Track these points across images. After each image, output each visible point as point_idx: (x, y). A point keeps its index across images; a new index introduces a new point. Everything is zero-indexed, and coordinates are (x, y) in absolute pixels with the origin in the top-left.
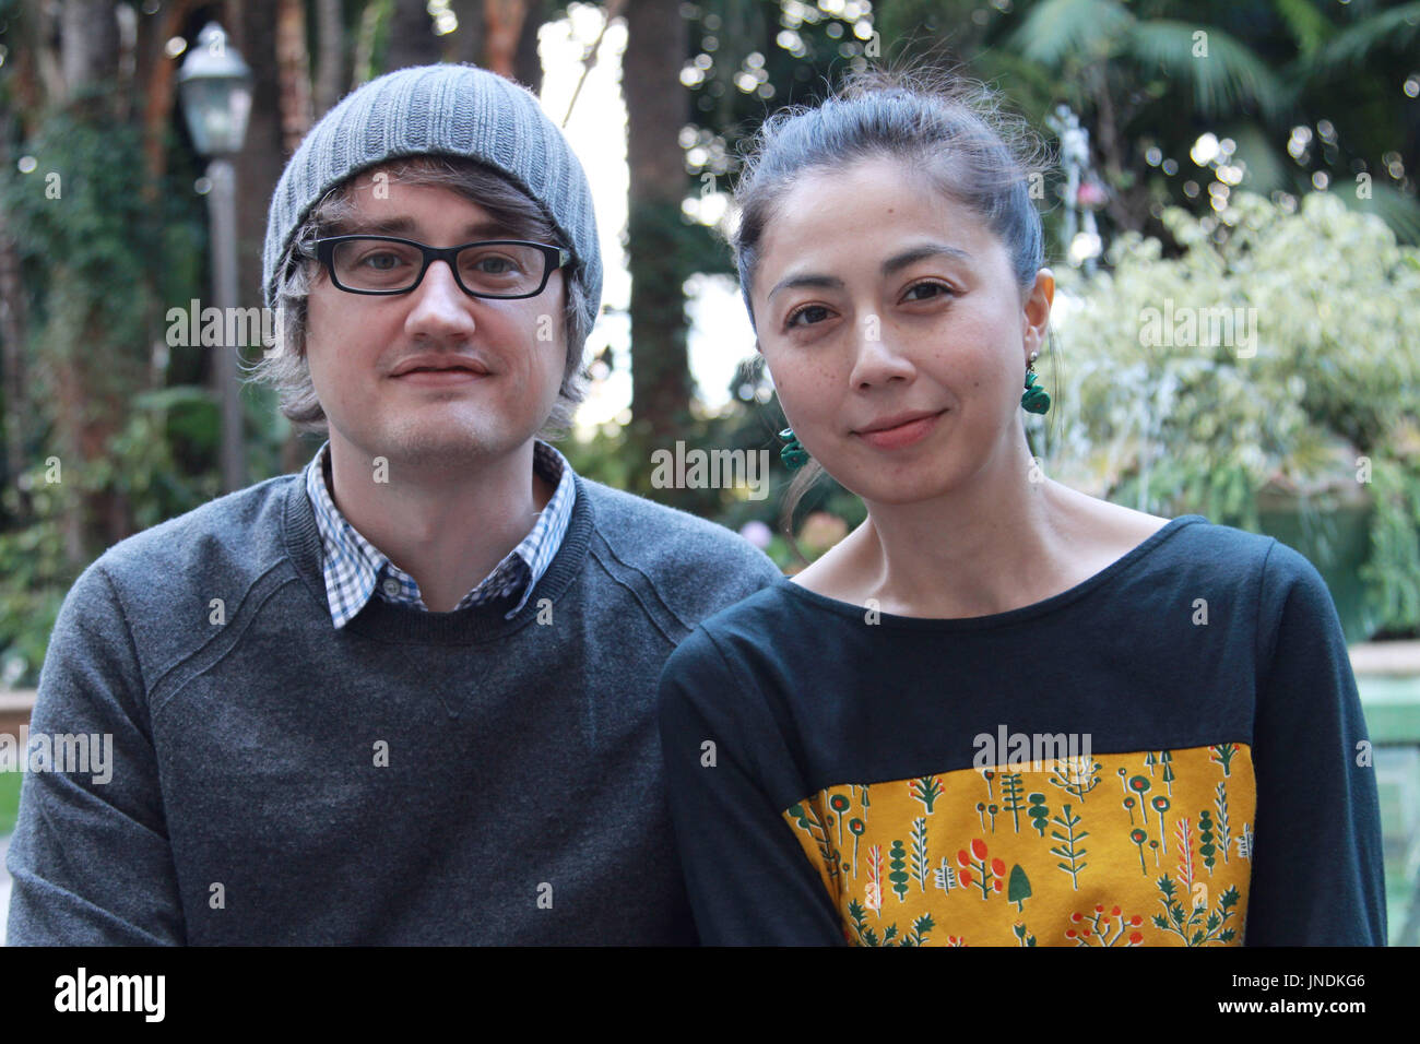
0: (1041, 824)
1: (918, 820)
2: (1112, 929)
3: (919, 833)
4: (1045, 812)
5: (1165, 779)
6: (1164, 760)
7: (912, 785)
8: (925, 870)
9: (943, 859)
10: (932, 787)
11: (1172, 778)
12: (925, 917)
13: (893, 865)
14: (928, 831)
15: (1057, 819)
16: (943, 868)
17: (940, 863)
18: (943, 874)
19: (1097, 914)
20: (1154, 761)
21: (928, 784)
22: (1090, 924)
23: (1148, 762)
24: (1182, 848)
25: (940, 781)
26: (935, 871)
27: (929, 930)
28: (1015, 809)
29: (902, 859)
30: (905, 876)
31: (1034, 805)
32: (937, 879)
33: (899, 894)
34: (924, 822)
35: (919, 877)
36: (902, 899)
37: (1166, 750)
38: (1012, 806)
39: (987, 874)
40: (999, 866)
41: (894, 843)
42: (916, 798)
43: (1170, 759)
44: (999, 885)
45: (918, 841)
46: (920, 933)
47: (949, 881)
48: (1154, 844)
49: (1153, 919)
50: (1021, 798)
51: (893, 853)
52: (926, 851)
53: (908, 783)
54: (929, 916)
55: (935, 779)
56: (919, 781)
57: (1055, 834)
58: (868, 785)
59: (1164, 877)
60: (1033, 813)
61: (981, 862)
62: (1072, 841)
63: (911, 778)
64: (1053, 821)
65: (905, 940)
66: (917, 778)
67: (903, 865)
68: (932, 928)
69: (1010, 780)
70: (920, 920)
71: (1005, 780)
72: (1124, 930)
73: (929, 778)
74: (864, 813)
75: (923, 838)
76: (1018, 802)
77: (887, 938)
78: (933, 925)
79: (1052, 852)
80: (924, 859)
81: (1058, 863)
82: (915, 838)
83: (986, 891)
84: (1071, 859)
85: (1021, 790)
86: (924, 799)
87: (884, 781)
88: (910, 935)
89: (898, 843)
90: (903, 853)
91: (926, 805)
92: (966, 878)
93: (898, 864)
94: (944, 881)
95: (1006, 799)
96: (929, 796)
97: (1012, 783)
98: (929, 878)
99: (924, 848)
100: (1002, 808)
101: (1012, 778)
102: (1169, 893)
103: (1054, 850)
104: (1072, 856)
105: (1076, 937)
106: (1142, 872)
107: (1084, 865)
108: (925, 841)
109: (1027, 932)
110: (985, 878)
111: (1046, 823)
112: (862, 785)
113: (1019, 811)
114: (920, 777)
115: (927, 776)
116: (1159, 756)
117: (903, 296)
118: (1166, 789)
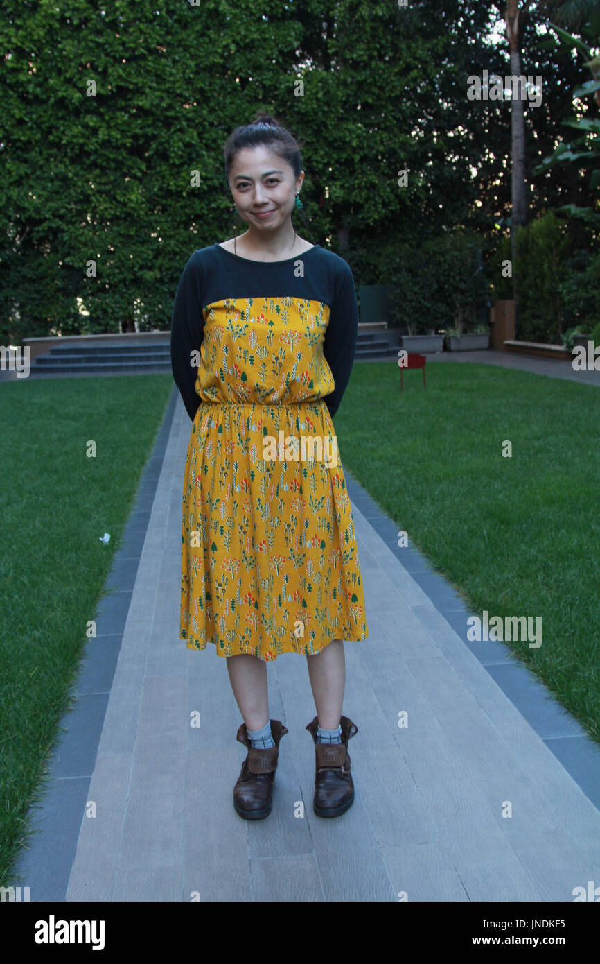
2: (294, 335)
4: (280, 308)
5: (307, 306)
7: (247, 300)
9: (253, 317)
11: (309, 306)
14: (250, 311)
15: (282, 311)
19: (290, 332)
20: (306, 302)
21: (251, 300)
22: (288, 334)
23: (304, 302)
24: (312, 321)
27: (247, 328)
28: (272, 307)
31: (277, 306)
34: (249, 307)
37: (309, 299)
40: (266, 320)
42: (248, 302)
43: (309, 302)
46: (245, 328)
48: (306, 319)
49: (304, 334)
50: (274, 305)
54: (247, 325)
55: (253, 299)
57: (282, 314)
58: (236, 299)
59: (308, 326)
60: (276, 308)
61: (262, 318)
62: (286, 316)
63: (247, 298)
65: (241, 329)
70: (245, 325)
71: (270, 301)
72: (297, 336)
74: (234, 304)
80: (249, 316)
81: (282, 321)
83: (263, 324)
85: (274, 303)
88: (243, 328)
91: (250, 304)
95: (270, 305)
97: (272, 301)
100: (269, 307)
102: (309, 329)
103: (281, 318)
104: (286, 320)
105: (283, 336)
106: (303, 324)
107: (288, 322)
110: (263, 322)
111: (280, 312)
113: (273, 309)
114: (249, 298)
115: (251, 298)
116: (307, 300)
117: (267, 182)
118: (308, 308)
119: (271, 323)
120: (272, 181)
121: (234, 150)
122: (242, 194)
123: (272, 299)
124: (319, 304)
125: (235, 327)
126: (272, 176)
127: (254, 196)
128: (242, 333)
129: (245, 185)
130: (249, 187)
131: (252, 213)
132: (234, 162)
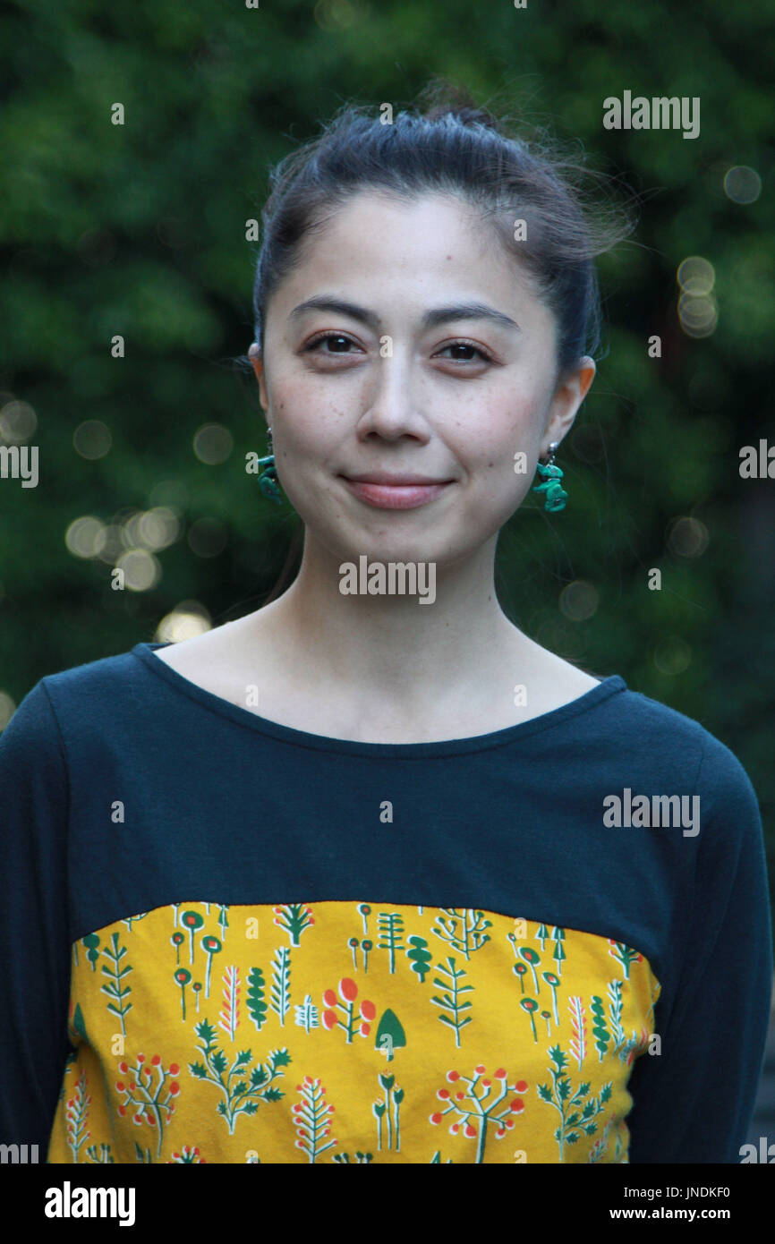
0: (422, 968)
1: (282, 950)
2: (493, 1092)
3: (282, 963)
4: (429, 957)
5: (556, 956)
6: (556, 936)
7: (278, 911)
8: (285, 1004)
9: (307, 997)
10: (300, 916)
11: (564, 956)
12: (283, 1051)
13: (251, 991)
14: (292, 964)
15: (440, 966)
16: (306, 1005)
17: (303, 999)
18: (306, 1012)
19: (476, 1075)
20: (547, 935)
21: (296, 912)
22: (466, 1087)
23: (540, 935)
24: (576, 1023)
25: (309, 911)
26: (297, 1008)
27: (286, 1065)
28: (392, 947)
29: (261, 988)
30: (263, 1006)
31: (414, 948)
32: (298, 1016)
33: (256, 1022)
34: (288, 952)
35: (279, 1011)
36: (259, 1027)
37: (561, 926)
38: (389, 944)
39: (354, 1016)
40: (369, 1009)
41: (254, 970)
42: (280, 925)
43: (563, 937)
44: (366, 1029)
45: (280, 973)
46: (276, 1065)
47: (312, 1019)
48: (547, 1015)
49: (538, 1088)
50: (400, 938)
51: (251, 979)
52: (289, 984)
53: (274, 908)
54: (286, 1052)
55: (305, 908)
56: (286, 908)
57: (437, 981)
58: (228, 905)
59: (556, 1048)
60: (412, 955)
61: (348, 1003)
62: (456, 991)
63: (278, 903)
64: (436, 968)
65: (259, 1069)
66: (284, 904)
67: (262, 994)
68: (289, 1064)
69: (388, 919)
70: (277, 1053)
71: (384, 918)
72: (506, 1093)
73: (298, 905)
74: (220, 932)
75: (286, 970)
76: (396, 942)
77: (239, 1063)
78: (290, 1061)
79: (432, 1001)
80: (286, 993)
81: (440, 1014)
82: (277, 968)
83: (351, 1034)
84: (454, 1011)
85: (401, 930)
86: (289, 928)
87: (246, 904)
88: (265, 1066)
89: (257, 971)
90: (262, 982)
91: (291, 935)
92: (331, 1019)
93: (255, 992)
94: (305, 1019)
95: (383, 937)
96: (296, 926)
97: (392, 922)
98: (289, 1012)
99: (286, 982)
100: (377, 946)
101: (391, 917)
102: (561, 1064)
103: (436, 999)
104: (455, 1007)
105: (448, 1099)
106: (533, 1038)
107: (468, 1020)
108: (288, 974)
109: (395, 1085)
110: (352, 1020)
111: (428, 969)
112: (221, 904)
113: (396, 951)
114: (287, 903)
115: (295, 903)
116: (553, 930)
117: (438, 351)
118: (556, 966)
119: (391, 1027)
120: (463, 351)
121: (318, 194)
122: (315, 381)
123: (392, 909)
124: (610, 950)
125: (231, 1063)
126: (464, 331)
127: (370, 398)
128: (263, 1089)
129: (337, 343)
130: (353, 355)
131: (342, 476)
132: (308, 241)
